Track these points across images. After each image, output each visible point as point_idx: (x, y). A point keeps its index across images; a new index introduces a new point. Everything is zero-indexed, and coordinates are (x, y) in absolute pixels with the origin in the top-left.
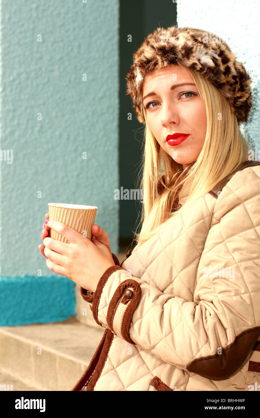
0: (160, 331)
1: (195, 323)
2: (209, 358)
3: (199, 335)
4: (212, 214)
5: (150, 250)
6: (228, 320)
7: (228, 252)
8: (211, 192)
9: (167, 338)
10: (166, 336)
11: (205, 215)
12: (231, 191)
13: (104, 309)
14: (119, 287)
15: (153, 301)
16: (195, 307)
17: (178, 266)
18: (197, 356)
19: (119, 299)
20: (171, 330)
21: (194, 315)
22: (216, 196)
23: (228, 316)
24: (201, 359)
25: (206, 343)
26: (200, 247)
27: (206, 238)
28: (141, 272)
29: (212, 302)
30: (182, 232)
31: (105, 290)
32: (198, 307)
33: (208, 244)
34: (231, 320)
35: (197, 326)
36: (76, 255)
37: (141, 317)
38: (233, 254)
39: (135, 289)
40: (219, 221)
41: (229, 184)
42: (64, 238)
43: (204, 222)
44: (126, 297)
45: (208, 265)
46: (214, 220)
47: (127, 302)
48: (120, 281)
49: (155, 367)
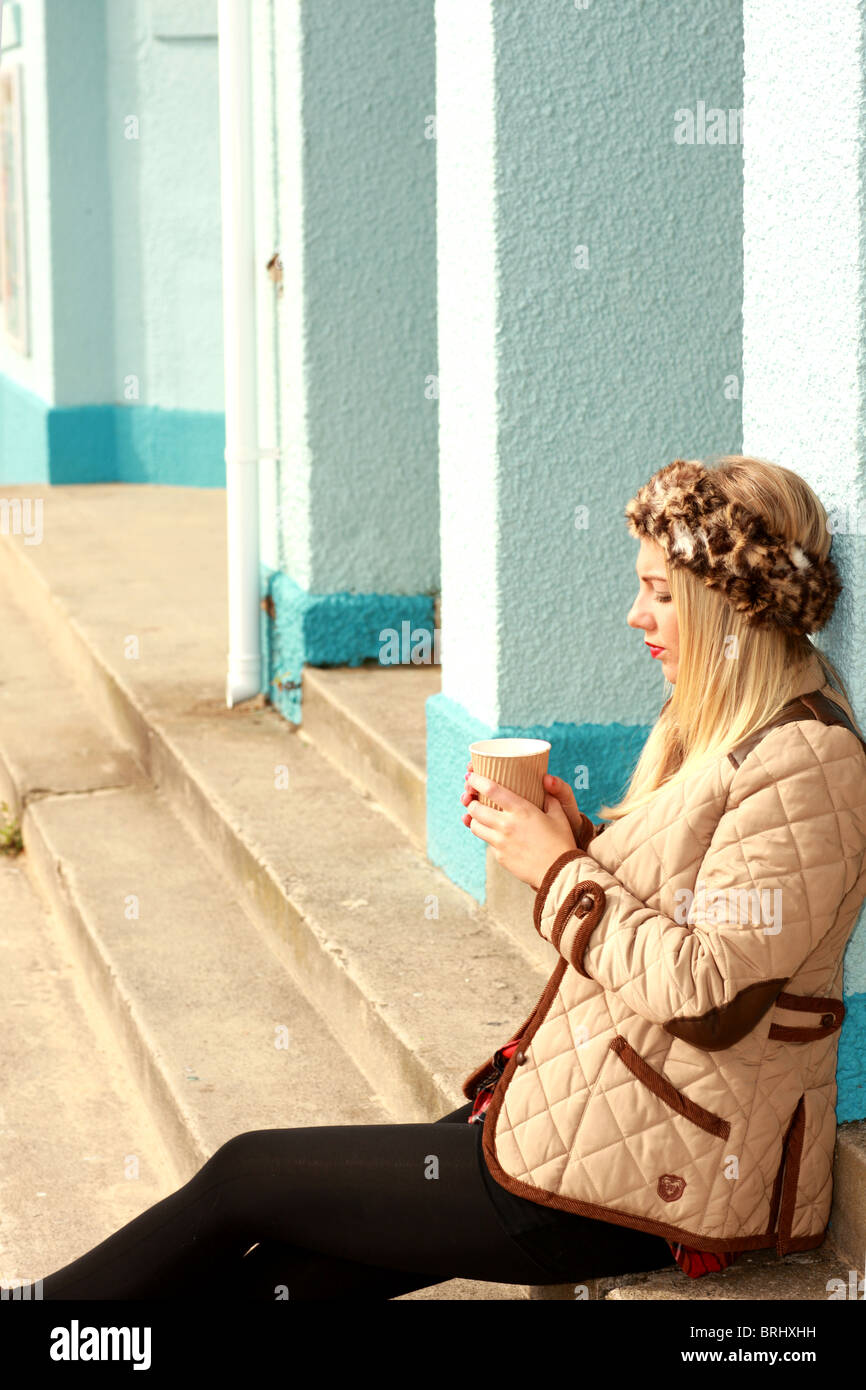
0: (626, 968)
1: (678, 965)
2: (694, 1019)
3: (682, 985)
4: (727, 793)
5: (632, 832)
6: (728, 966)
7: (741, 859)
8: (731, 756)
9: (636, 980)
10: (634, 977)
11: (716, 794)
12: (758, 763)
13: (550, 919)
14: (574, 890)
15: (621, 922)
16: (683, 939)
17: (669, 867)
18: (677, 1014)
19: (571, 909)
20: (643, 970)
21: (679, 952)
22: (736, 765)
23: (727, 961)
24: (683, 1019)
25: (690, 997)
26: (705, 842)
27: (715, 828)
28: (615, 865)
29: (708, 935)
30: (679, 816)
31: (554, 888)
32: (688, 939)
33: (717, 840)
34: (731, 967)
35: (680, 971)
36: (510, 831)
37: (603, 942)
38: (749, 865)
39: (596, 898)
40: (736, 806)
41: (758, 748)
42: (491, 802)
43: (713, 805)
44: (582, 907)
45: (712, 874)
46: (730, 803)
47: (583, 916)
48: (577, 880)
49: (621, 1019)
